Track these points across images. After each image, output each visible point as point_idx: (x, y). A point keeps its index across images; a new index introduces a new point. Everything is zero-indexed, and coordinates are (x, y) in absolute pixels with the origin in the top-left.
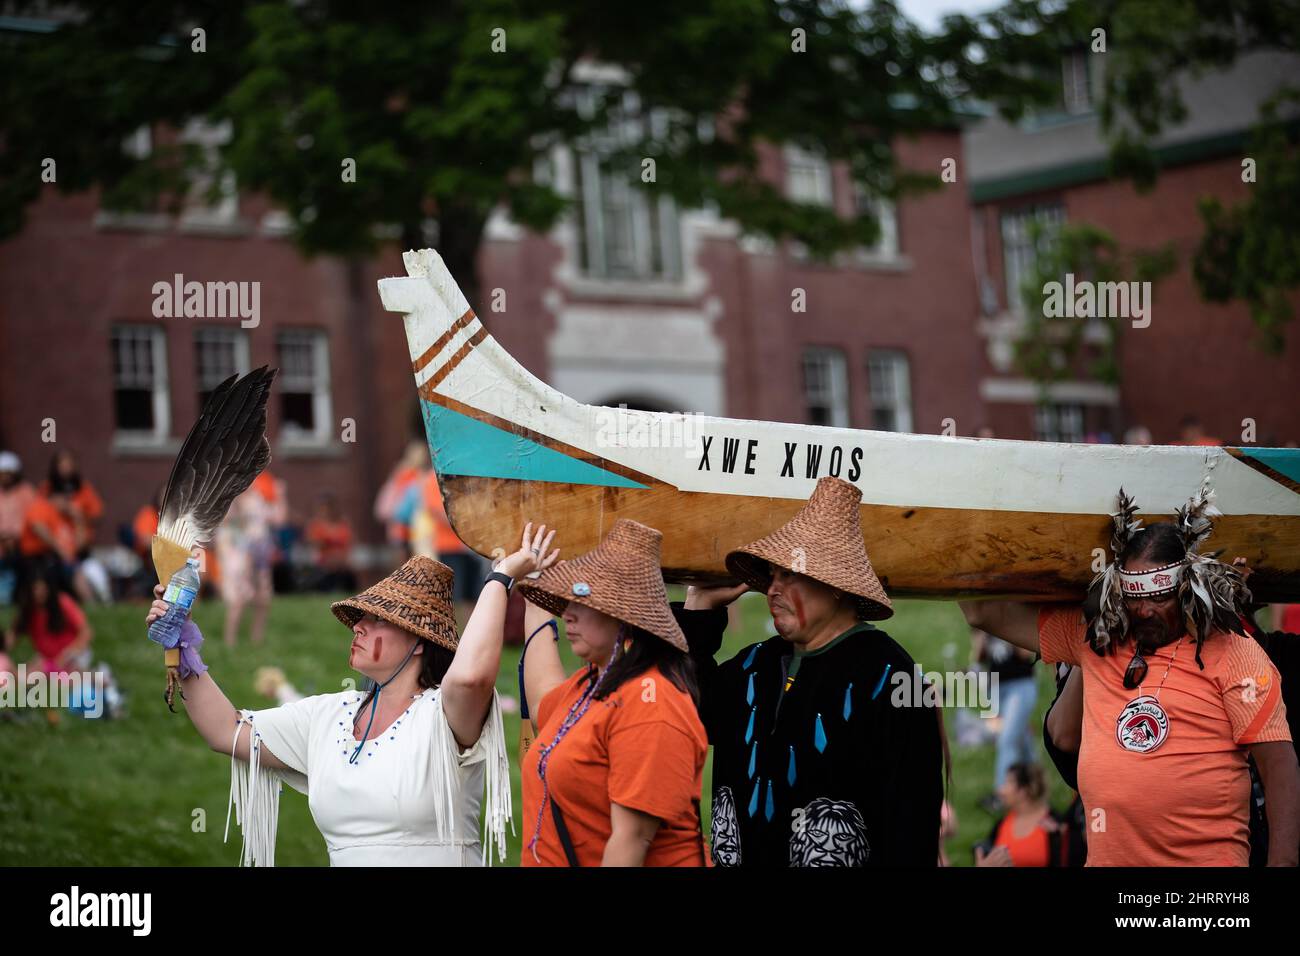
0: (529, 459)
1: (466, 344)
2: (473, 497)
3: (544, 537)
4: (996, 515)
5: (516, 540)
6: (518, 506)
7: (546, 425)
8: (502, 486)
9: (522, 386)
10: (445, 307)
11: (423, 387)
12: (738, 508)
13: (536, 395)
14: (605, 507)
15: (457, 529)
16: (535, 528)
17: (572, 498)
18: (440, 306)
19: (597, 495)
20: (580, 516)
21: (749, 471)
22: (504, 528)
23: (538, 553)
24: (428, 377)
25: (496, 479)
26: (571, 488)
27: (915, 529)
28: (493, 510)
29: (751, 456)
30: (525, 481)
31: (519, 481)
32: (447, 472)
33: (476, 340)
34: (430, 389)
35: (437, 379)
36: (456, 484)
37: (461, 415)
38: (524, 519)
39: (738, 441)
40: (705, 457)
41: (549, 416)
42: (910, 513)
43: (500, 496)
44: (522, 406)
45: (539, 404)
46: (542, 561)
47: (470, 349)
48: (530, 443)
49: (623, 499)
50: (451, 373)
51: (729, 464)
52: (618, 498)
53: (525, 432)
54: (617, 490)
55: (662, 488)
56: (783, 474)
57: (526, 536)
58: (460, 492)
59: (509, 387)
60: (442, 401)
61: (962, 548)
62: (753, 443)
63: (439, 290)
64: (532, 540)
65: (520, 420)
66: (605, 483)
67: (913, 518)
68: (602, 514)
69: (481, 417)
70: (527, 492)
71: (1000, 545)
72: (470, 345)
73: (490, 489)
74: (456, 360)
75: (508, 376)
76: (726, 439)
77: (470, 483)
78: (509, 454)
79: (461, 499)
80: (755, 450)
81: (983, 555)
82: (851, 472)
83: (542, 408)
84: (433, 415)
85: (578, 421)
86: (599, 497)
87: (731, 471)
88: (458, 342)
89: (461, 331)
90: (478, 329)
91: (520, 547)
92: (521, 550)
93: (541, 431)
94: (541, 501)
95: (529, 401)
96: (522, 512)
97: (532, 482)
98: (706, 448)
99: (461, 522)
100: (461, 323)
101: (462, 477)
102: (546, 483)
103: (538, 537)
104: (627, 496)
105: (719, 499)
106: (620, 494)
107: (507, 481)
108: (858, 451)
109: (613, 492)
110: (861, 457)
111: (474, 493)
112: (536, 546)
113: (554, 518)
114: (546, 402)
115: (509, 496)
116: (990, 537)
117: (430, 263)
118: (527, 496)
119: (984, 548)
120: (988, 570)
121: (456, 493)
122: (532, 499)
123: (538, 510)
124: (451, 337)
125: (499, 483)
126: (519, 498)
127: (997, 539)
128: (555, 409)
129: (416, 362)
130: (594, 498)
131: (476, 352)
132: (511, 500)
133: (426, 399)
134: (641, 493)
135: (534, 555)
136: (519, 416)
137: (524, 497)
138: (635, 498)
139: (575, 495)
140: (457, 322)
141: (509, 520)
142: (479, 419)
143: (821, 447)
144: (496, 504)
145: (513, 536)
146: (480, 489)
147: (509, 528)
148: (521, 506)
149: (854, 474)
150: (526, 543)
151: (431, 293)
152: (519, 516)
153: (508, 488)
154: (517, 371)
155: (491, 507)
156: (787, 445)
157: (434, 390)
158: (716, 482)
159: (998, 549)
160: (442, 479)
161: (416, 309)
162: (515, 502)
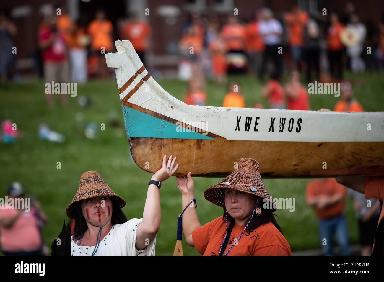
0: (166, 129)
1: (141, 81)
2: (143, 146)
3: (172, 161)
4: (355, 143)
5: (160, 163)
6: (161, 149)
7: (173, 114)
8: (155, 141)
9: (164, 98)
10: (133, 65)
11: (123, 100)
12: (250, 146)
13: (170, 102)
14: (196, 148)
15: (136, 160)
16: (167, 158)
17: (183, 145)
18: (131, 64)
19: (193, 143)
20: (186, 152)
21: (256, 130)
22: (155, 159)
23: (169, 168)
24: (125, 96)
25: (152, 138)
26: (183, 141)
27: (322, 151)
28: (151, 151)
29: (257, 124)
30: (164, 139)
31: (162, 139)
32: (132, 136)
33: (145, 79)
34: (126, 101)
35: (129, 96)
36: (135, 141)
37: (138, 111)
38: (163, 155)
39: (251, 118)
40: (238, 125)
41: (175, 110)
42: (320, 145)
43: (154, 145)
44: (164, 107)
45: (171, 105)
46: (171, 171)
47: (143, 83)
48: (166, 122)
49: (204, 144)
50: (135, 94)
51: (247, 128)
52: (202, 144)
53: (165, 118)
54: (201, 141)
55: (221, 139)
56: (269, 131)
57: (164, 162)
58: (137, 144)
59: (159, 98)
60: (131, 105)
61: (341, 158)
62: (258, 118)
63: (131, 58)
64: (167, 163)
65: (163, 112)
66: (196, 138)
67: (322, 147)
68: (195, 151)
69: (147, 112)
70: (165, 143)
71: (356, 156)
72: (143, 81)
73: (150, 142)
74: (137, 88)
75: (158, 94)
76: (247, 117)
77: (142, 140)
78: (158, 127)
79: (138, 147)
80: (258, 121)
81: (349, 161)
82: (297, 128)
83: (172, 107)
84: (127, 112)
85: (186, 112)
86: (194, 144)
87: (248, 130)
88: (138, 80)
89: (139, 75)
90: (146, 75)
91: (162, 167)
92: (162, 168)
93: (171, 117)
94: (171, 147)
95: (167, 104)
96: (163, 152)
97: (167, 139)
98: (238, 121)
99: (137, 157)
100: (139, 72)
101: (138, 138)
102: (173, 139)
103: (169, 161)
104: (206, 143)
105: (243, 142)
106: (203, 142)
107: (157, 139)
108: (300, 120)
109: (200, 141)
110: (301, 122)
111: (143, 144)
112: (168, 166)
113: (175, 153)
114: (174, 104)
115: (158, 145)
116: (352, 153)
117: (127, 46)
118: (165, 145)
119: (350, 157)
120: (351, 166)
121: (136, 145)
122: (167, 146)
123: (169, 151)
124: (135, 78)
125: (153, 140)
126: (162, 146)
127: (355, 153)
128: (177, 107)
129: (120, 89)
130: (192, 145)
131: (146, 87)
132: (158, 147)
133: (124, 105)
134: (212, 141)
135: (167, 169)
136: (162, 111)
137: (164, 145)
138: (209, 144)
139: (184, 143)
140: (138, 71)
141: (157, 156)
142: (145, 113)
143: (285, 119)
144: (152, 149)
145: (159, 162)
146: (146, 143)
147: (157, 159)
148: (162, 149)
149: (298, 129)
150: (164, 165)
151: (127, 60)
152: (161, 153)
153: (157, 142)
154: (162, 91)
155: (150, 150)
156: (272, 118)
157: (127, 101)
158: (242, 135)
159: (356, 158)
160: (130, 139)
161: (121, 66)
162: (160, 148)
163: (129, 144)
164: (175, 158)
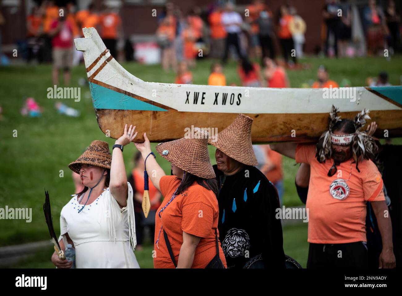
0: (127, 102)
1: (105, 62)
2: (107, 116)
3: (132, 129)
4: (287, 115)
5: (122, 131)
6: (123, 119)
7: (133, 90)
8: (117, 112)
9: (124, 76)
10: (98, 48)
11: (90, 78)
12: (198, 116)
13: (129, 79)
14: (153, 118)
15: (102, 128)
16: (128, 126)
17: (142, 116)
18: (96, 48)
19: (150, 114)
20: (144, 122)
21: (203, 103)
22: (118, 127)
23: (130, 135)
24: (91, 74)
25: (115, 110)
26: (141, 112)
27: (259, 121)
28: (114, 121)
29: (203, 98)
30: (125, 110)
31: (123, 110)
32: (98, 108)
33: (109, 60)
34: (92, 78)
35: (95, 75)
36: (101, 112)
37: (103, 87)
38: (125, 124)
39: (199, 93)
40: (188, 99)
41: (134, 86)
42: (257, 116)
43: (116, 116)
44: (125, 83)
45: (130, 82)
46: (132, 137)
47: (106, 63)
48: (127, 96)
49: (159, 115)
50: (100, 72)
51: (196, 101)
52: (157, 115)
53: (126, 93)
54: (157, 112)
55: (173, 111)
56: (214, 104)
57: (126, 129)
58: (102, 115)
59: (120, 76)
60: (97, 82)
61: (275, 127)
62: (204, 93)
63: (96, 42)
64: (128, 131)
65: (124, 88)
66: (153, 110)
67: (258, 117)
68: (152, 121)
69: (110, 87)
70: (126, 114)
71: (288, 125)
72: (106, 62)
73: (113, 113)
74: (101, 68)
75: (119, 73)
76: (195, 92)
77: (106, 112)
78: (120, 101)
79: (103, 117)
80: (205, 96)
81: (282, 129)
82: (237, 102)
83: (131, 84)
84: (93, 87)
85: (144, 88)
86: (151, 115)
87: (196, 104)
88: (102, 61)
89: (103, 57)
90: (109, 56)
91: (123, 134)
92: (124, 135)
93: (131, 92)
94: (131, 117)
95: (127, 81)
96: (124, 121)
97: (128, 110)
98: (188, 96)
99: (103, 126)
100: (104, 54)
101: (103, 109)
102: (132, 110)
103: (130, 129)
104: (161, 114)
105: (192, 114)
106: (158, 113)
107: (119, 110)
108: (240, 95)
109: (156, 113)
110: (241, 97)
111: (108, 115)
112: (129, 133)
113: (135, 123)
114: (133, 81)
115: (120, 116)
116: (284, 123)
117: (93, 32)
118: (126, 116)
119: (282, 127)
120: (283, 134)
121: (101, 115)
122: (128, 116)
123: (129, 120)
124: (100, 59)
125: (116, 111)
126: (123, 116)
127: (287, 123)
128: (136, 84)
129: (87, 68)
130: (149, 115)
131: (108, 65)
132: (120, 117)
133: (91, 82)
134: (165, 113)
135: (128, 136)
136: (123, 87)
137: (125, 116)
138: (163, 115)
139: (142, 114)
140: (102, 54)
141: (119, 124)
142: (109, 88)
143: (227, 94)
144: (115, 119)
145: (121, 130)
146: (110, 114)
147: (120, 127)
148: (124, 119)
149: (239, 103)
150: (125, 132)
151: (93, 44)
152: (123, 123)
153: (119, 113)
154: (123, 70)
155: (113, 120)
156: (216, 94)
157: (94, 79)
158: (191, 108)
159: (287, 127)
160: (96, 110)
161: (88, 49)
162: (122, 118)
163: (96, 114)
164: (134, 127)
